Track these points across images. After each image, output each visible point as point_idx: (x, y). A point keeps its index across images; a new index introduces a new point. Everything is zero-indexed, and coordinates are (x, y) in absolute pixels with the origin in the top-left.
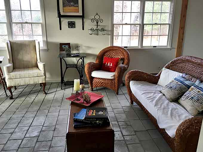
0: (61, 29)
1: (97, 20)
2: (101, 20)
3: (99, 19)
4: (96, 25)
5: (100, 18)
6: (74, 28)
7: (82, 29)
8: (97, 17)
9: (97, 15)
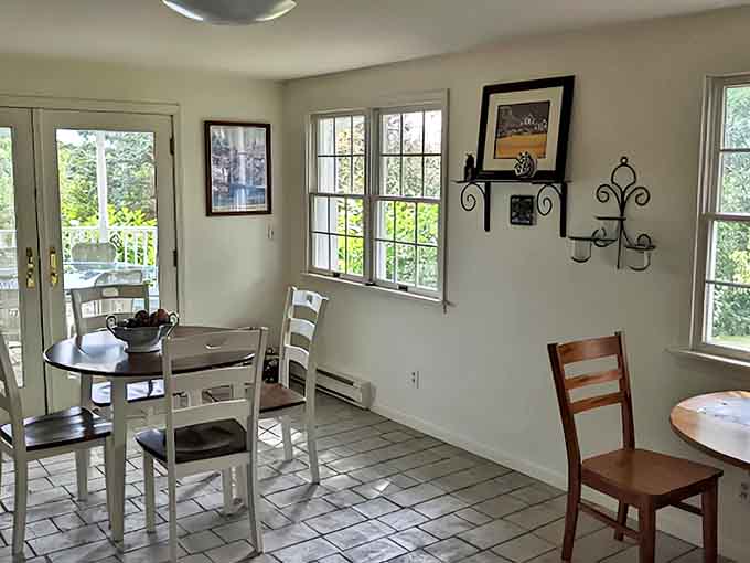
0: (487, 228)
1: (623, 194)
2: (639, 192)
3: (630, 189)
4: (618, 215)
5: (637, 185)
6: (531, 224)
7: (559, 233)
8: (624, 178)
9: (624, 164)
